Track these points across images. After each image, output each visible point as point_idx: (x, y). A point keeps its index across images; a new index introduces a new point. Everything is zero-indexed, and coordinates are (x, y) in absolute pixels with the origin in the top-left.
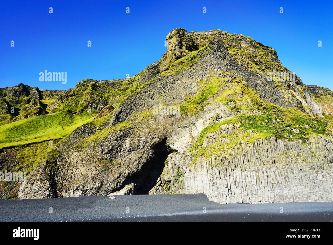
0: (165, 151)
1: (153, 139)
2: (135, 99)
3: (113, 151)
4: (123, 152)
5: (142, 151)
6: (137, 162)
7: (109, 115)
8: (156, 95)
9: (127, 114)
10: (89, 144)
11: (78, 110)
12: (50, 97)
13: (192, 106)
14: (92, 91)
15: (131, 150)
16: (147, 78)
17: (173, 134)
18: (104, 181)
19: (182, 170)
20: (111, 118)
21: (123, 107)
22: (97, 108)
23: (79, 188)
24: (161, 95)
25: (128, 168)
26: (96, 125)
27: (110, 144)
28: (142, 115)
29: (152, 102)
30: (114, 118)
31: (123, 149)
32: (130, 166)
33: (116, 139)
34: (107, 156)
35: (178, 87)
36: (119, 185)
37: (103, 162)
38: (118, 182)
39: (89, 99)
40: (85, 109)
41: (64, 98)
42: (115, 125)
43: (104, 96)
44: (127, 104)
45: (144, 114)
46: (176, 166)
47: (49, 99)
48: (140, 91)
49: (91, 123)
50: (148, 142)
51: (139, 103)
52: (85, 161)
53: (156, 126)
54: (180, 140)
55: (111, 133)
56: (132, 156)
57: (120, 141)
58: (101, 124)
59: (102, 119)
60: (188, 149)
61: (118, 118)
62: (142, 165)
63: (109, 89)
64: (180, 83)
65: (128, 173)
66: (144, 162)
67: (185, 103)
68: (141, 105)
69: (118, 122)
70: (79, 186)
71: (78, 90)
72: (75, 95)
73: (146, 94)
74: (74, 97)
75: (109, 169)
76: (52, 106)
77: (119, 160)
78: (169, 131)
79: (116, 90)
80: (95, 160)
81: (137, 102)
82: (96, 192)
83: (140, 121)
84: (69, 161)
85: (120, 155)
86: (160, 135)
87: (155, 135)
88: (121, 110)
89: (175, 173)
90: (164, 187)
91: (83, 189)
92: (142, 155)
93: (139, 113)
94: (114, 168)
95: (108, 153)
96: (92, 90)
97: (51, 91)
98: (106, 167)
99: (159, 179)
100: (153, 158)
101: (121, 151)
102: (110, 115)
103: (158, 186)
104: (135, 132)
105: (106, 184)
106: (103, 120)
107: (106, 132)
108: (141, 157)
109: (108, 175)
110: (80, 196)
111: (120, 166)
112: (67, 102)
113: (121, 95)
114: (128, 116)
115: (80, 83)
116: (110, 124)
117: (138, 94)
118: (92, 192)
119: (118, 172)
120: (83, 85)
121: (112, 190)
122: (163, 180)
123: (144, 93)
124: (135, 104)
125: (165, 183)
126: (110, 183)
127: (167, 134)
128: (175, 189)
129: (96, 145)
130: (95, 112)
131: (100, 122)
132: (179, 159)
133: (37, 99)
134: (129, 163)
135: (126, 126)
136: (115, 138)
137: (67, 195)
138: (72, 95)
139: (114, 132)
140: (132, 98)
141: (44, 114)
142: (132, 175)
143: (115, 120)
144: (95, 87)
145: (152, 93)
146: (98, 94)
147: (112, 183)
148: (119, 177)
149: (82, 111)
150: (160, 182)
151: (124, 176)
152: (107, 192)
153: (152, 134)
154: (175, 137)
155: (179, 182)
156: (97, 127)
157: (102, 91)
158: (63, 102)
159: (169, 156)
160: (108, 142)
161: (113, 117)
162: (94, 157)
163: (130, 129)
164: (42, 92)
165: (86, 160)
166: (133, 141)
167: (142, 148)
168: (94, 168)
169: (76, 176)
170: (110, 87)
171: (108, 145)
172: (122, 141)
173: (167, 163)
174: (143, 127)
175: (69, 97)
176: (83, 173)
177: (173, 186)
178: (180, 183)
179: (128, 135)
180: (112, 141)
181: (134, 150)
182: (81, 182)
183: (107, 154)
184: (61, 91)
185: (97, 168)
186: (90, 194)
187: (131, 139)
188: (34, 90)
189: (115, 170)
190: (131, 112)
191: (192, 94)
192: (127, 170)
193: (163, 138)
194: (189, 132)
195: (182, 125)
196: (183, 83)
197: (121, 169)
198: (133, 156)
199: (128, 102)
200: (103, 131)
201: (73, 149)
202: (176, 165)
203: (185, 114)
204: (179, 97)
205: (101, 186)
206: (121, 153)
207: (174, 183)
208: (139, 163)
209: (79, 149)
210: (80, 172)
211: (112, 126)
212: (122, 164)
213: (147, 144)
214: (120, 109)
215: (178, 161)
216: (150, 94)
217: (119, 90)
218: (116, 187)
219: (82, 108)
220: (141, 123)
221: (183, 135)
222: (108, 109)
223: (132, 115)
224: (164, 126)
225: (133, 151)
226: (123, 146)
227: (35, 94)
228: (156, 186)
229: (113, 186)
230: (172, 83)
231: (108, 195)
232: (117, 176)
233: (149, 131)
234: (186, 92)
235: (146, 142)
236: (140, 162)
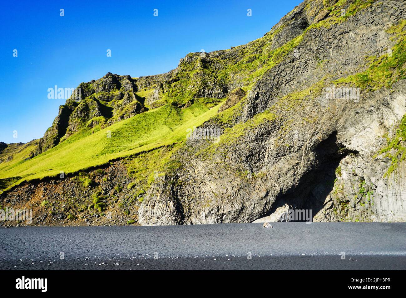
0: (335, 153)
1: (313, 135)
2: (276, 75)
3: (254, 158)
4: (267, 158)
5: (297, 155)
6: (292, 173)
7: (239, 103)
8: (311, 62)
9: (267, 100)
10: (217, 149)
11: (186, 101)
12: (147, 86)
13: (380, 74)
14: (202, 71)
15: (280, 155)
16: (284, 36)
17: (347, 125)
18: (246, 202)
19: (368, 183)
20: (243, 108)
21: (259, 89)
22: (211, 94)
23: (212, 212)
24: (320, 62)
25: (279, 182)
26: (224, 121)
27: (248, 147)
28: (291, 98)
29: (305, 76)
30: (248, 108)
31: (267, 155)
32: (281, 178)
33: (256, 140)
34: (245, 166)
35: (351, 44)
36: (267, 207)
37: (240, 175)
38: (266, 204)
39: (200, 83)
40: (195, 99)
41: (166, 86)
42: (251, 118)
43: (220, 75)
44: (266, 84)
45: (294, 96)
46: (357, 178)
47: (145, 90)
48: (284, 60)
49: (216, 119)
50: (306, 141)
51: (284, 80)
52: (215, 174)
53: (316, 113)
54: (361, 134)
55: (247, 131)
56: (282, 164)
57: (262, 142)
58: (231, 119)
59: (230, 112)
60: (379, 148)
61: (255, 107)
62: (299, 177)
63: (226, 63)
64: (354, 36)
65: (279, 190)
66: (303, 171)
67: (366, 70)
68: (288, 82)
69: (255, 113)
70: (212, 210)
71: (182, 71)
72: (179, 80)
73: (294, 63)
74: (178, 82)
75: (250, 184)
76: (152, 99)
77: (264, 170)
78: (341, 120)
79: (238, 64)
80: (228, 172)
81: (281, 79)
82: (237, 218)
83: (289, 108)
84: (193, 175)
85: (264, 163)
86: (325, 128)
87: (317, 128)
88: (258, 94)
89: (355, 188)
90: (338, 211)
91: (217, 213)
92: (298, 162)
93: (285, 96)
94: (258, 183)
95: (245, 160)
96: (201, 68)
97: (146, 78)
98: (246, 181)
99: (328, 198)
100: (317, 165)
101: (264, 157)
102: (242, 103)
103: (328, 209)
104: (284, 126)
105: (249, 206)
106: (233, 113)
107: (239, 129)
108: (298, 164)
109: (249, 192)
110: (215, 222)
111: (266, 180)
112: (170, 91)
113: (246, 71)
114: (270, 102)
115: (183, 60)
116: (243, 118)
117: (280, 66)
118: (231, 217)
119: (264, 188)
120: (189, 63)
121: (259, 215)
122: (335, 199)
123: (290, 62)
124: (278, 82)
125: (338, 205)
126: (254, 205)
127: (337, 126)
128: (357, 213)
129: (227, 150)
130: (210, 101)
131: (228, 115)
132: (362, 164)
133: (132, 91)
134: (279, 175)
135: (269, 118)
136: (254, 137)
137: (198, 221)
138: (175, 81)
139: (251, 129)
140: (271, 74)
141: (143, 112)
142: (285, 192)
143: (251, 111)
144: (205, 63)
145: (303, 61)
146: (210, 73)
147: (257, 205)
148: (267, 195)
149: (192, 101)
150: (331, 202)
151: (274, 195)
152: (252, 218)
153: (311, 127)
154: (351, 130)
155: (364, 203)
156: (224, 123)
157: (216, 69)
158: (165, 91)
159: (343, 161)
160: (244, 145)
161: (247, 106)
162: (227, 167)
163: (274, 122)
164: (136, 81)
165: (215, 172)
166: (282, 140)
167: (297, 151)
168: (229, 184)
169: (206, 194)
170: (227, 59)
171: (245, 149)
172: (265, 142)
173: (340, 172)
174: (295, 117)
175: (171, 84)
176: (214, 191)
177: (353, 209)
178: (367, 205)
179: (273, 132)
180: (250, 142)
181: (285, 155)
182: (214, 203)
183: (245, 163)
184: (159, 76)
185: (233, 182)
186: (229, 221)
187: (278, 137)
188: (126, 80)
189: (260, 186)
190: (273, 95)
191: (378, 52)
192: (277, 186)
193: (330, 132)
194: (378, 119)
195: (363, 109)
196: (359, 36)
197: (269, 184)
198: (284, 164)
199: (267, 80)
200: (234, 128)
201: (197, 157)
202: (356, 175)
203: (369, 88)
204: (354, 61)
205: (242, 210)
206: (266, 160)
207: (355, 205)
208: (294, 174)
209: (205, 157)
210: (210, 189)
211: (246, 121)
212: (269, 177)
213: (305, 144)
214: (256, 93)
215: (360, 169)
216: (300, 62)
217: (242, 63)
218: (264, 210)
219: (191, 97)
220: (292, 111)
221: (366, 125)
222: (236, 94)
223: (275, 101)
224: (331, 113)
225: (282, 156)
226: (267, 149)
227: (128, 85)
228: (323, 209)
229: (259, 209)
230: (338, 38)
231: (253, 222)
232: (263, 194)
233: (306, 123)
234: (366, 50)
235: (303, 141)
236: (296, 172)
